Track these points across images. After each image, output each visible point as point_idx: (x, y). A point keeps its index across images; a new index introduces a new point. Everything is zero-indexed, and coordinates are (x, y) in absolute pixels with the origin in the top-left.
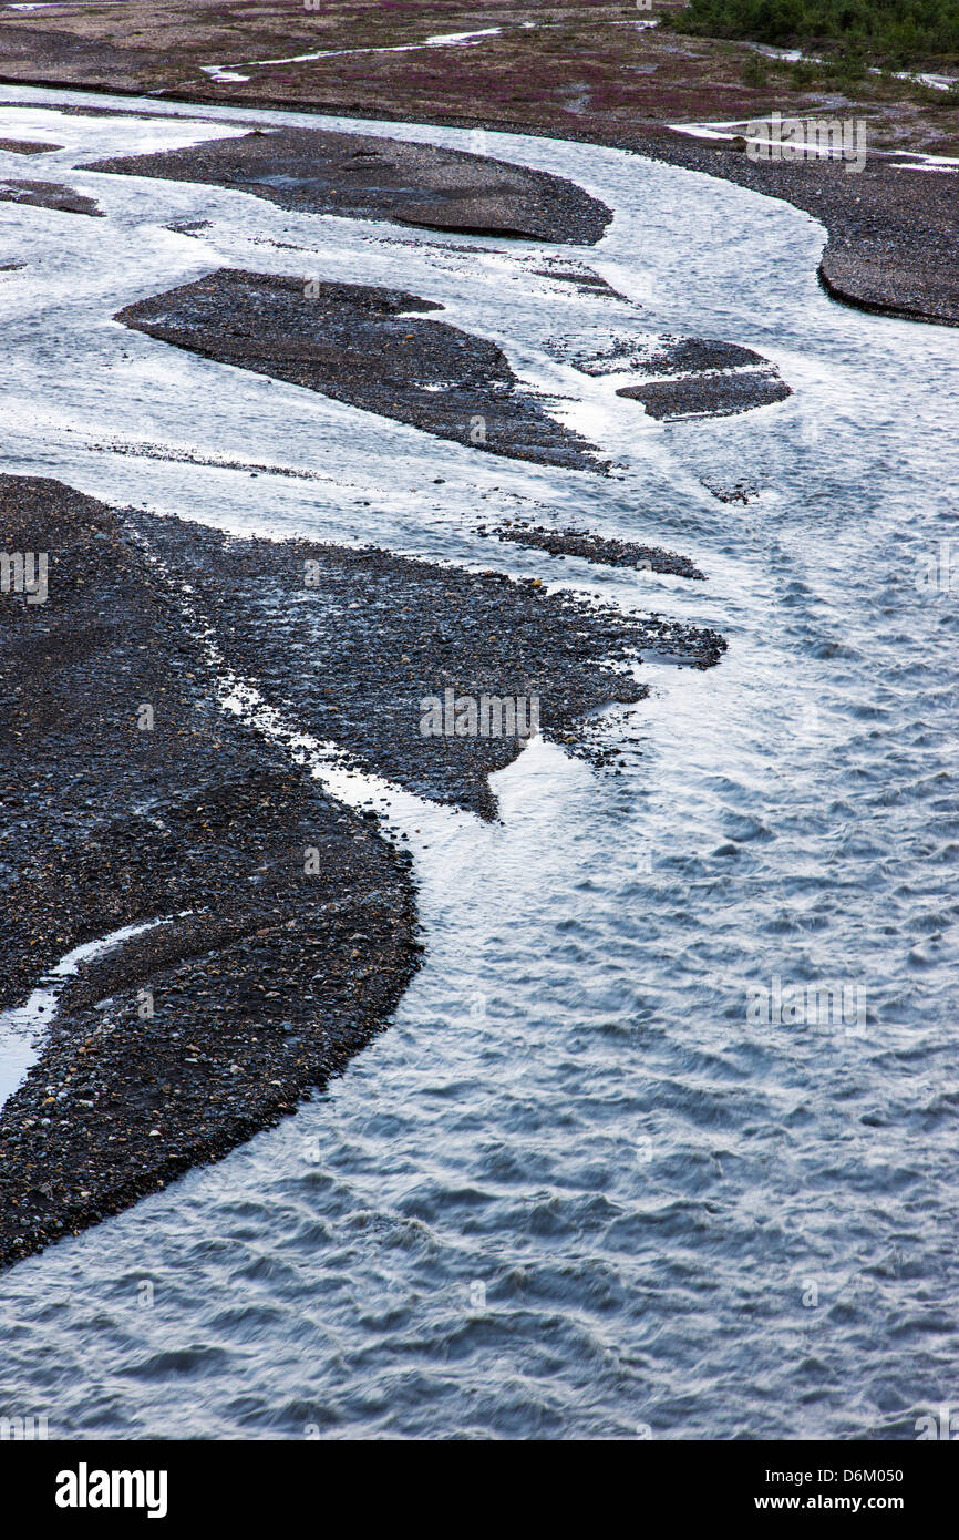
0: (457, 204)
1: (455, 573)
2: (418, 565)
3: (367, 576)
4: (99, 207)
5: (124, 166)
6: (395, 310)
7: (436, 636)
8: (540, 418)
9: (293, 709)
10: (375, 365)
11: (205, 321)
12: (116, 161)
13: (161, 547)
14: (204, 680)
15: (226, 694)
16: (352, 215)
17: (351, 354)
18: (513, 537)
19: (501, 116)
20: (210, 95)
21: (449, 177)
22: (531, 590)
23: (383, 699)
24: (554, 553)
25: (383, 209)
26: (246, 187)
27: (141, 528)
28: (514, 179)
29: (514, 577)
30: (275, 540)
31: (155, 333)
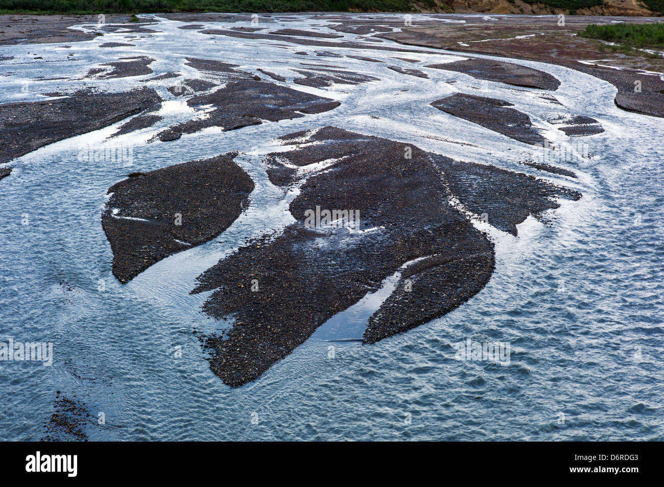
0: (520, 79)
1: (512, 173)
2: (502, 170)
3: (489, 172)
4: (429, 76)
5: (436, 66)
6: (502, 105)
7: (506, 189)
8: (537, 134)
9: (467, 205)
10: (496, 119)
11: (453, 106)
12: (434, 65)
13: (437, 163)
14: (445, 196)
15: (450, 200)
16: (493, 81)
17: (490, 116)
18: (528, 164)
19: (534, 57)
20: (459, 49)
21: (519, 72)
22: (532, 178)
23: (491, 204)
24: (538, 169)
25: (501, 80)
26: (466, 73)
27: (432, 157)
28: (536, 73)
29: (527, 175)
30: (466, 162)
31: (440, 109)
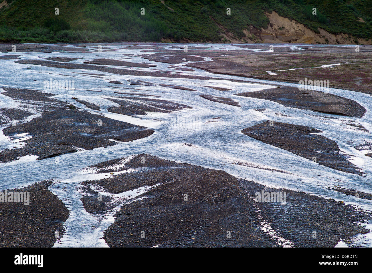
0: (327, 106)
1: (322, 198)
2: (313, 196)
3: (300, 198)
4: (239, 104)
5: (246, 95)
6: (310, 132)
7: (316, 215)
8: (345, 160)
9: (279, 231)
10: (305, 146)
11: (263, 133)
12: (244, 93)
13: (249, 189)
14: (257, 223)
15: (263, 226)
16: (301, 108)
17: (299, 143)
18: (337, 190)
19: (339, 85)
20: (268, 78)
21: (326, 100)
22: (341, 204)
23: (302, 230)
24: (347, 195)
25: (308, 107)
26: (275, 100)
27: (244, 184)
28: (342, 101)
29: (337, 200)
30: (277, 188)
31: (251, 136)
